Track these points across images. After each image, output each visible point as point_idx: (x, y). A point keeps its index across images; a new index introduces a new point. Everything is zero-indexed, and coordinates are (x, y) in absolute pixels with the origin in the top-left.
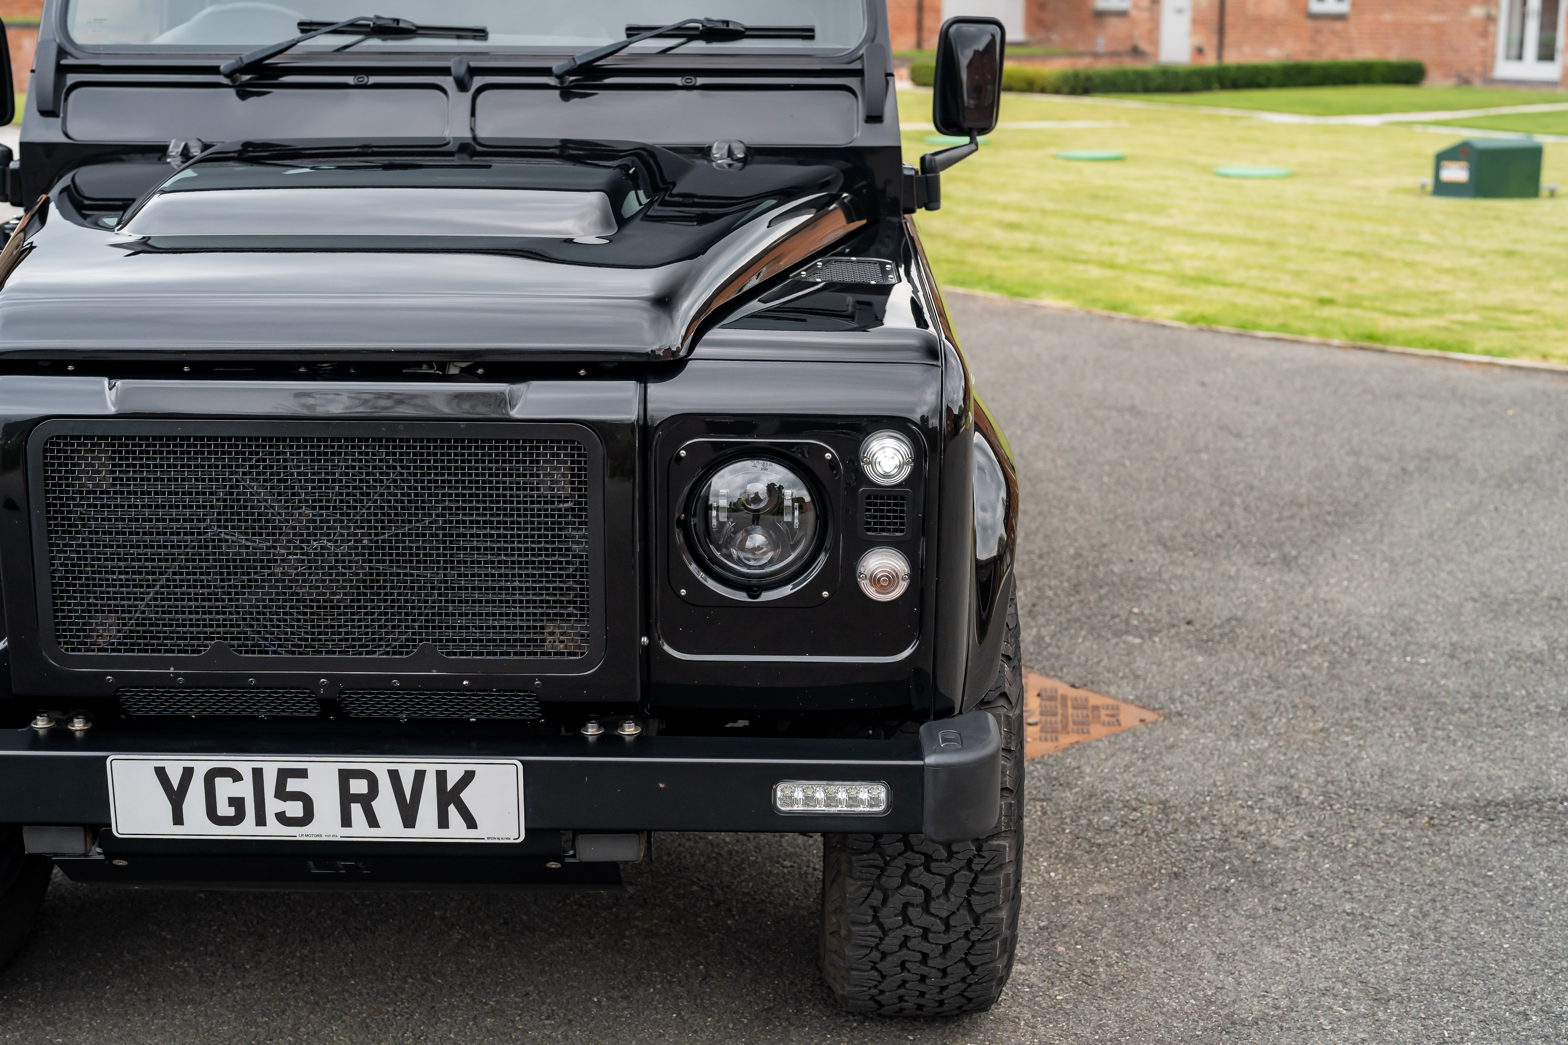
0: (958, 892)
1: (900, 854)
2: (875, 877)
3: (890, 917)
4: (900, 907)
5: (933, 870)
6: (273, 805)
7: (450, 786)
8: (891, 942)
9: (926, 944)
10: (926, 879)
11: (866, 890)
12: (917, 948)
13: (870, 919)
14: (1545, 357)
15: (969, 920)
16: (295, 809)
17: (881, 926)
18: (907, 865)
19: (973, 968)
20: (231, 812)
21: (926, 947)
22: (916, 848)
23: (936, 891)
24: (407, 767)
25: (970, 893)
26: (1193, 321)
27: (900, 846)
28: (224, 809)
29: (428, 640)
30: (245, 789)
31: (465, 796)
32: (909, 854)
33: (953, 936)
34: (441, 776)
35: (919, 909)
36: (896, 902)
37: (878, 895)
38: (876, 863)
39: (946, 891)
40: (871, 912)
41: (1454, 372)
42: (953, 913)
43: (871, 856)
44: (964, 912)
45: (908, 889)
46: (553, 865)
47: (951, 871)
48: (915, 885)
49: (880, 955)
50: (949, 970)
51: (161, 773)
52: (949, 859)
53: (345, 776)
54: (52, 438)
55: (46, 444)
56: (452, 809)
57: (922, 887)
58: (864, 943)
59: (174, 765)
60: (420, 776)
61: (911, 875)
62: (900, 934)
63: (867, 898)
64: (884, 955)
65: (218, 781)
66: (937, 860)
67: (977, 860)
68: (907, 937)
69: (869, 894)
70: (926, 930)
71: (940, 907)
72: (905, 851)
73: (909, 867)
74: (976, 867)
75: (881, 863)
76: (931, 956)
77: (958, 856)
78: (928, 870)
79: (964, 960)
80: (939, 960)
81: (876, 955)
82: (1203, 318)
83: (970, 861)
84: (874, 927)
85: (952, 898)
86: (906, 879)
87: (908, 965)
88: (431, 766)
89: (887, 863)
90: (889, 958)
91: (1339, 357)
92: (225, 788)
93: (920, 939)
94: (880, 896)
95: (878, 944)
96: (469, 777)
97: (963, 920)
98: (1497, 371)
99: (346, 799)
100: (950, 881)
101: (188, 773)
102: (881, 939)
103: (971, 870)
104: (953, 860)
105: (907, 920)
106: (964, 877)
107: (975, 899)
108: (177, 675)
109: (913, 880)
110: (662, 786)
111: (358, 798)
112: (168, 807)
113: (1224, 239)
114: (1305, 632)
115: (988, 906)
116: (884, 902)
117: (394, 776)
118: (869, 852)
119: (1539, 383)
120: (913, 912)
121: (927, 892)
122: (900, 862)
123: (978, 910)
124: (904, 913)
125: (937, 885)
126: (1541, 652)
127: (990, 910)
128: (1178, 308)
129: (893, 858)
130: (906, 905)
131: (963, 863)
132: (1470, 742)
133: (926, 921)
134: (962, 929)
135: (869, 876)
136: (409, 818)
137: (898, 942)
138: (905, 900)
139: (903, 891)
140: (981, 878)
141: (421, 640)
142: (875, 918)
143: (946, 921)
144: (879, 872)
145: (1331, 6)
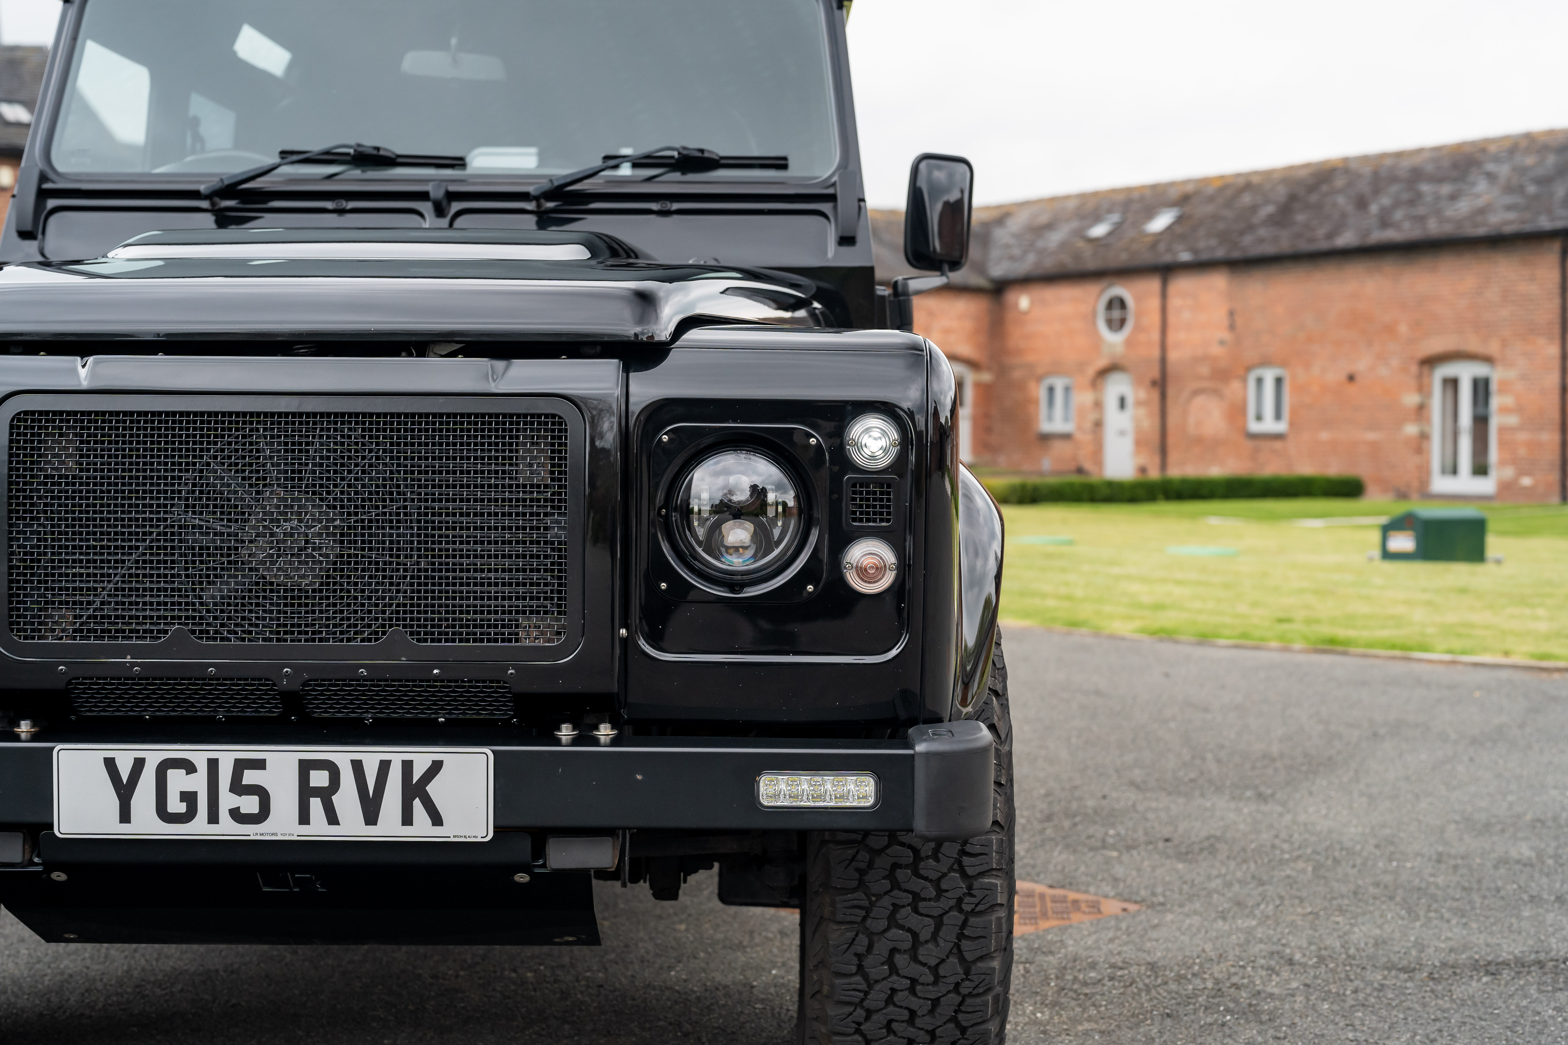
0: (948, 934)
1: (886, 893)
2: (859, 919)
3: (876, 968)
4: (886, 953)
5: (921, 910)
6: (227, 800)
7: (416, 778)
8: (877, 998)
9: (914, 999)
10: (914, 921)
11: (850, 935)
12: (904, 1004)
13: (854, 969)
14: (1507, 654)
15: (960, 970)
16: (250, 804)
17: (866, 977)
18: (894, 905)
19: (963, 1030)
20: (182, 808)
21: (914, 1003)
22: (903, 886)
23: (925, 935)
24: (372, 757)
25: (961, 936)
26: (1153, 633)
27: (886, 884)
28: (176, 806)
29: (399, 625)
30: (198, 783)
31: (431, 789)
32: (896, 892)
33: (942, 988)
34: (407, 766)
35: (907, 956)
36: (882, 948)
37: (863, 940)
38: (861, 903)
39: (935, 936)
40: (855, 961)
41: (1416, 667)
42: (943, 961)
43: (855, 895)
44: (953, 960)
45: (894, 933)
46: (522, 878)
47: (941, 912)
48: (902, 927)
49: (864, 1014)
50: (938, 1032)
51: (110, 764)
52: (938, 898)
53: (305, 767)
54: (19, 414)
55: (12, 420)
56: (417, 803)
57: (909, 930)
58: (848, 999)
59: (125, 753)
60: (384, 766)
61: (898, 916)
62: (885, 986)
63: (851, 944)
64: (869, 1013)
65: (170, 772)
66: (925, 900)
67: (967, 899)
68: (893, 991)
69: (854, 940)
70: (914, 981)
71: (929, 953)
72: (891, 890)
73: (896, 907)
74: (967, 908)
75: (865, 903)
76: (919, 1013)
77: (947, 894)
78: (916, 911)
79: (954, 1019)
80: (927, 1019)
81: (860, 1013)
82: (1162, 630)
83: (960, 901)
84: (858, 978)
85: (941, 941)
86: (892, 921)
87: (895, 1026)
88: (396, 755)
89: (872, 904)
90: (875, 1017)
91: (1301, 658)
92: (177, 781)
93: (907, 992)
94: (865, 941)
95: (862, 1000)
96: (436, 767)
97: (952, 968)
98: (1460, 668)
99: (306, 792)
100: (939, 922)
101: (139, 764)
102: (866, 993)
103: (961, 911)
104: (942, 899)
105: (894, 970)
106: (955, 918)
107: (965, 944)
108: (134, 665)
109: (900, 922)
110: (639, 777)
111: (318, 792)
112: (115, 802)
113: (1179, 582)
114: (1286, 846)
115: (979, 953)
116: (870, 948)
117: (357, 766)
118: (854, 890)
119: (1504, 674)
120: (901, 960)
121: (915, 935)
122: (886, 901)
123: (969, 957)
124: (890, 961)
125: (925, 928)
126: (1529, 858)
127: (981, 958)
128: (1138, 624)
129: (879, 897)
130: (893, 951)
131: (952, 903)
132: (1464, 920)
133: (914, 970)
134: (953, 980)
135: (853, 918)
136: (371, 816)
137: (883, 996)
138: (891, 945)
139: (889, 935)
140: (973, 920)
141: (391, 626)
142: (860, 967)
143: (935, 970)
144: (863, 913)
145: (1269, 425)
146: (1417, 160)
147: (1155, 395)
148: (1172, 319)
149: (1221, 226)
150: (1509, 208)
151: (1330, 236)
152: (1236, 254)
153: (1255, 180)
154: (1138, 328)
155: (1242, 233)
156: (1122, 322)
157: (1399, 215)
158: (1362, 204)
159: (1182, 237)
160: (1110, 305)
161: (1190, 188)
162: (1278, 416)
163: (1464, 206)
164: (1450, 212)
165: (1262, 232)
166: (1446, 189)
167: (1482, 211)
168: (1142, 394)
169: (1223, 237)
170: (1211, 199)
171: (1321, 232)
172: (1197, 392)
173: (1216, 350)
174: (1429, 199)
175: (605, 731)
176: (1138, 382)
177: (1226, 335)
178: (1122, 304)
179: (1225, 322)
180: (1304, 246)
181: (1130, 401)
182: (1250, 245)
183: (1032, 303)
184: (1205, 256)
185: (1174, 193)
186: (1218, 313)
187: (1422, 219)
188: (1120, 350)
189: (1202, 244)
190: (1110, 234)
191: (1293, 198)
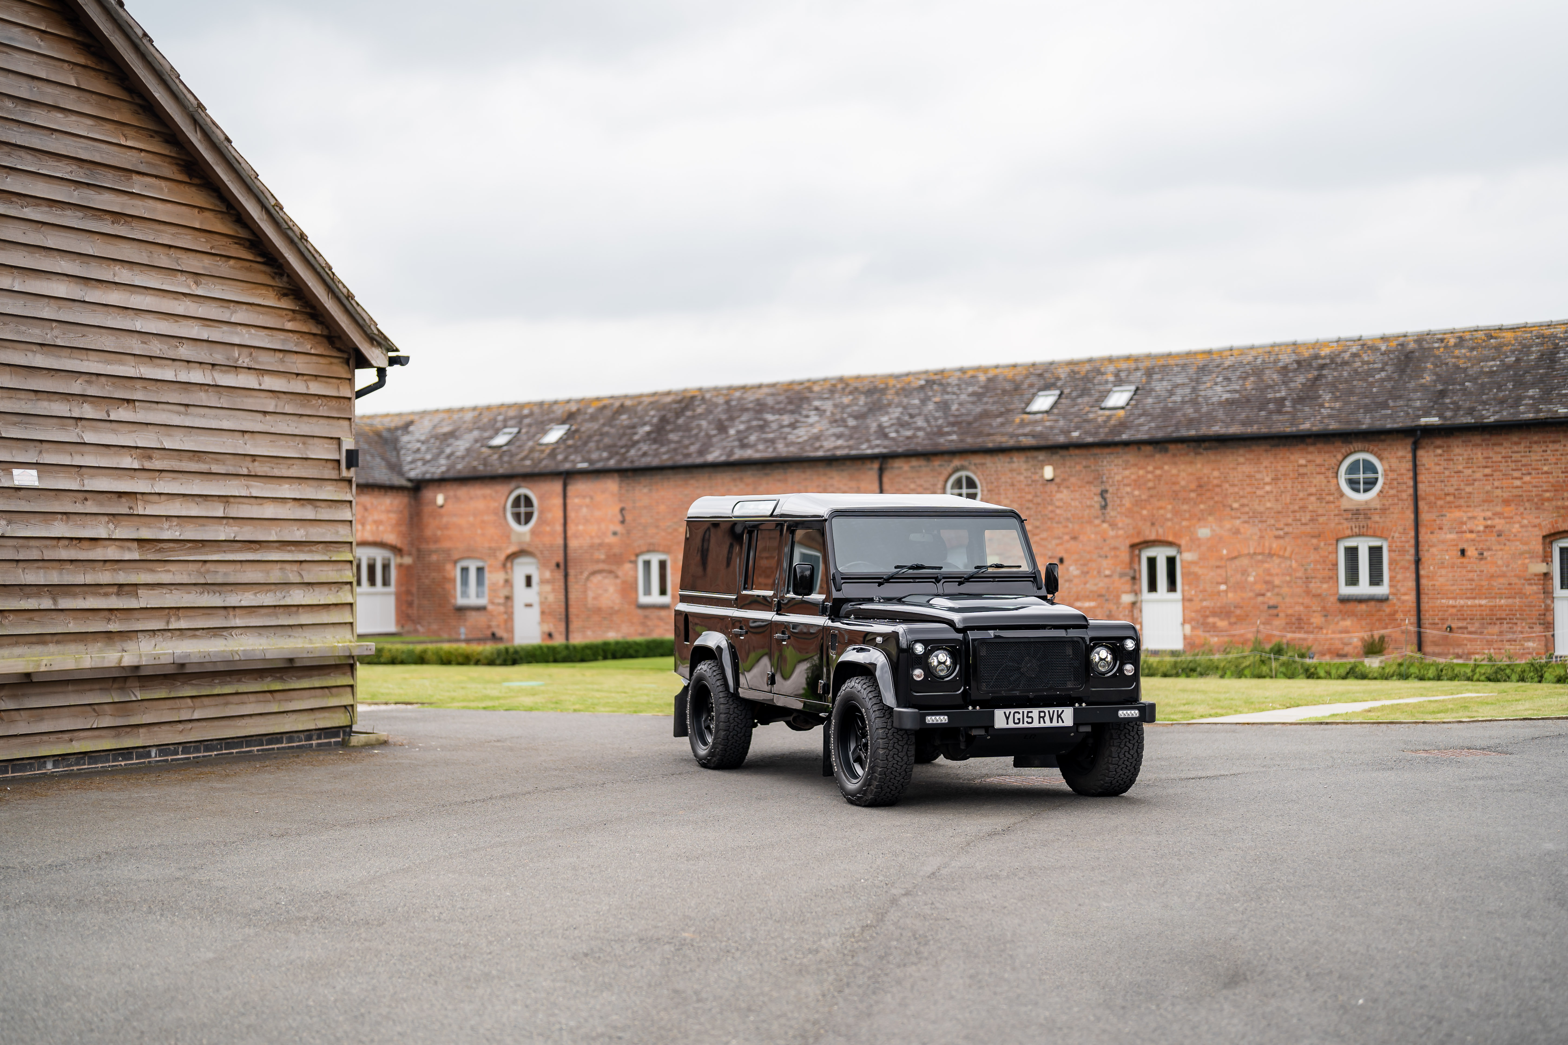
0: (1135, 748)
6: (1026, 719)
7: (1059, 714)
8: (1121, 762)
16: (1030, 720)
24: (1051, 710)
28: (1017, 721)
30: (1020, 716)
31: (1062, 716)
34: (1058, 712)
36: (1123, 751)
51: (1005, 713)
53: (1040, 712)
56: (1059, 719)
59: (1007, 711)
60: (1054, 712)
71: (1132, 752)
88: (1056, 709)
92: (1017, 716)
96: (1063, 712)
99: (1040, 717)
101: (1010, 713)
106: (1136, 744)
108: (1004, 693)
111: (1042, 717)
112: (1006, 721)
117: (1049, 712)
125: (1131, 746)
136: (1051, 722)
145: (655, 598)
146: (760, 394)
147: (559, 575)
148: (571, 514)
149: (607, 440)
150: (839, 436)
151: (701, 453)
152: (625, 465)
153: (628, 403)
154: (542, 521)
155: (628, 447)
156: (529, 517)
157: (753, 438)
158: (722, 428)
159: (576, 449)
160: (517, 502)
161: (573, 408)
162: (663, 592)
163: (802, 434)
164: (791, 437)
165: (645, 447)
166: (786, 419)
167: (817, 438)
168: (548, 575)
169: (612, 449)
170: (593, 418)
171: (693, 449)
172: (594, 573)
173: (610, 539)
174: (774, 426)
175: (1084, 705)
176: (543, 564)
177: (619, 528)
178: (528, 502)
179: (619, 518)
180: (680, 460)
181: (535, 580)
182: (636, 456)
183: (446, 500)
184: (599, 465)
185: (559, 411)
186: (613, 511)
187: (772, 441)
188: (527, 538)
189: (595, 456)
190: (509, 443)
191: (663, 420)
